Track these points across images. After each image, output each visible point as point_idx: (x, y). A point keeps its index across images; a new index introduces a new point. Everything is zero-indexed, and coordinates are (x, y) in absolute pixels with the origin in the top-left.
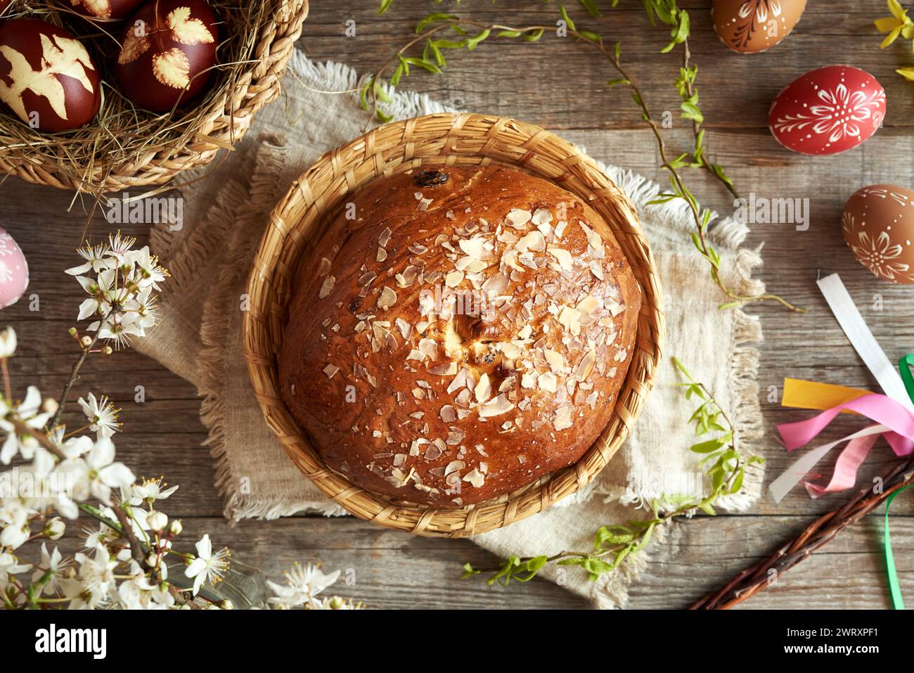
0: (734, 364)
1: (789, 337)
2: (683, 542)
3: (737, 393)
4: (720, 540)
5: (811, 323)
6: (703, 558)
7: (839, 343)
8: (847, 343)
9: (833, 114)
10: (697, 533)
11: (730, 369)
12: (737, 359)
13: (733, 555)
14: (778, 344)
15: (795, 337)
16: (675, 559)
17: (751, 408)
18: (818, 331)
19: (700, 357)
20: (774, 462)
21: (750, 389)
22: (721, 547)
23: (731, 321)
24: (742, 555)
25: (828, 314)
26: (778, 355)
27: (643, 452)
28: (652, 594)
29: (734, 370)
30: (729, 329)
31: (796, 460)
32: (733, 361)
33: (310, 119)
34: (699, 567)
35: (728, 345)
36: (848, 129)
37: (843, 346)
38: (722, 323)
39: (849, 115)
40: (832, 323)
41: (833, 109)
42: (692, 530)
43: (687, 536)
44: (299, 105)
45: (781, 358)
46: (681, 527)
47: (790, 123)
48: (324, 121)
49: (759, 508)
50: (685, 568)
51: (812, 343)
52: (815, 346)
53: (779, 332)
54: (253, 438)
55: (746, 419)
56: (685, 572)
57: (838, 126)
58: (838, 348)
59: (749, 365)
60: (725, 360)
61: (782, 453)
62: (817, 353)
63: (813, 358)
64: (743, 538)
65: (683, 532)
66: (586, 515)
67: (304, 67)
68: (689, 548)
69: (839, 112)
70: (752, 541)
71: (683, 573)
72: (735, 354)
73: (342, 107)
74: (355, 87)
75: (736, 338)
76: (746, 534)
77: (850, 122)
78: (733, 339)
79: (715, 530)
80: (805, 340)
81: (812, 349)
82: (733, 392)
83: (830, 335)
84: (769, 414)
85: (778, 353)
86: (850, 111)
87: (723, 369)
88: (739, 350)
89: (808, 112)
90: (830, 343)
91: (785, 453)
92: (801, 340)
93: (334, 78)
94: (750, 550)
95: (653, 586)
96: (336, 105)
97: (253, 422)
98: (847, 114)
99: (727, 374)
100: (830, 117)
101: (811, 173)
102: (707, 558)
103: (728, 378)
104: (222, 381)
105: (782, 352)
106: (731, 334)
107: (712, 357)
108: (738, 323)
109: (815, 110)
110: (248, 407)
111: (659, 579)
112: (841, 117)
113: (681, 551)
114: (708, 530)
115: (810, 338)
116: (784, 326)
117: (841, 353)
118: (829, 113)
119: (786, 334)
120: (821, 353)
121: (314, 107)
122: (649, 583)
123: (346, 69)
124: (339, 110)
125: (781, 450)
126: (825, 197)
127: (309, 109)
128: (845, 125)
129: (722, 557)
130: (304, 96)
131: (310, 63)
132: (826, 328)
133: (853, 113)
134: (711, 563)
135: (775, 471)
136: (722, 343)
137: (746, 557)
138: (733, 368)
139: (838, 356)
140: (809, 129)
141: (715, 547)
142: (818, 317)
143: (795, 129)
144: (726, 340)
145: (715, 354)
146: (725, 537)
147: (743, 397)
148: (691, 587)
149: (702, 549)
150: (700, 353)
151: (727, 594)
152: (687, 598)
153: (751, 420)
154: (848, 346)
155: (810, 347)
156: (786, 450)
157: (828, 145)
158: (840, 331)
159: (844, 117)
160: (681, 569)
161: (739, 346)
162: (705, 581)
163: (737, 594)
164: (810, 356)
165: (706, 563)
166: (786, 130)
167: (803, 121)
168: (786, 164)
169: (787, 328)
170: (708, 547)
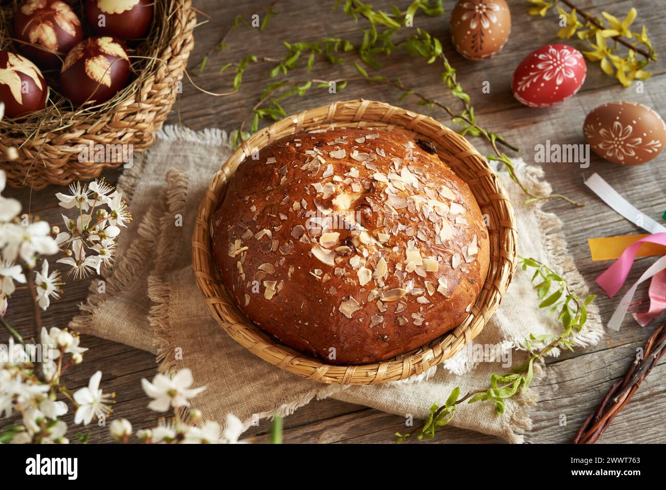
0: (549, 248)
1: (580, 224)
2: (560, 380)
3: (558, 266)
4: (587, 372)
5: (591, 212)
6: (579, 388)
7: (616, 219)
8: (621, 218)
9: (553, 65)
10: (567, 371)
11: (547, 251)
12: (549, 243)
13: (601, 381)
14: (574, 230)
15: (584, 222)
16: (559, 395)
17: (572, 273)
18: (598, 216)
19: (523, 246)
20: (604, 308)
21: (567, 261)
22: (589, 376)
23: (536, 219)
24: (607, 379)
25: (601, 204)
26: (576, 237)
27: (505, 315)
28: (551, 426)
29: (551, 251)
30: (537, 225)
31: (619, 303)
32: (548, 246)
33: (200, 166)
34: (578, 396)
35: (540, 235)
36: (566, 72)
37: (620, 221)
38: (530, 221)
39: (564, 63)
40: (606, 209)
41: (551, 62)
42: (563, 370)
43: (561, 374)
44: (191, 159)
45: (580, 238)
46: (554, 370)
47: (527, 81)
48: (211, 165)
49: (606, 344)
50: (569, 399)
51: (597, 224)
52: (600, 226)
53: (572, 222)
54: (202, 375)
55: (572, 282)
56: (569, 402)
57: (559, 72)
58: (617, 223)
59: (560, 245)
60: (541, 246)
61: (607, 301)
62: (603, 229)
63: (602, 233)
64: (604, 365)
65: (556, 373)
66: (478, 377)
67: (189, 136)
68: (566, 383)
69: (556, 62)
70: (611, 367)
71: (568, 403)
72: (547, 240)
73: (221, 154)
74: (228, 141)
75: (544, 229)
76: (604, 362)
77: (566, 68)
78: (542, 230)
79: (580, 365)
80: (591, 223)
81: (599, 228)
82: (555, 265)
83: (607, 216)
84: (586, 276)
85: (576, 235)
86: (563, 60)
87: (542, 252)
88: (549, 237)
89: (536, 69)
90: (609, 221)
91: (609, 300)
92: (589, 224)
93: (211, 138)
94: (612, 373)
95: (549, 420)
96: (217, 154)
97: (199, 363)
98: (562, 63)
99: (546, 255)
100: (551, 67)
101: (553, 124)
102: (582, 387)
103: (548, 257)
104: (170, 335)
105: (579, 234)
106: (540, 228)
107: (532, 245)
108: (541, 219)
109: (540, 66)
110: (193, 352)
111: (551, 413)
112: (558, 66)
113: (560, 387)
114: (575, 366)
115: (595, 222)
116: (574, 218)
117: (620, 226)
118: (550, 65)
119: (576, 223)
120: (606, 229)
121: (201, 159)
122: (544, 418)
123: (219, 131)
124: (220, 157)
125: (605, 299)
126: (568, 136)
127: (198, 160)
128: (563, 70)
129: (593, 384)
130: (193, 153)
131: (193, 133)
132: (603, 212)
133: (565, 61)
134: (586, 391)
135: (607, 314)
136: (535, 234)
137: (612, 380)
138: (549, 250)
139: (619, 228)
140: (541, 80)
141: (585, 378)
142: (595, 207)
143: (532, 83)
144: (538, 232)
145: (533, 242)
146: (590, 368)
147: (564, 267)
148: (578, 412)
149: (576, 382)
150: (522, 243)
151: (608, 404)
152: (578, 422)
153: (576, 282)
154: (623, 220)
155: (597, 226)
156: (609, 298)
157: (557, 88)
158: (613, 212)
159: (560, 65)
160: (566, 401)
161: (547, 234)
162: (588, 405)
163: (616, 400)
164: (600, 232)
165: (583, 391)
166: (526, 88)
167: (534, 76)
168: (535, 123)
169: (576, 219)
170: (580, 379)
